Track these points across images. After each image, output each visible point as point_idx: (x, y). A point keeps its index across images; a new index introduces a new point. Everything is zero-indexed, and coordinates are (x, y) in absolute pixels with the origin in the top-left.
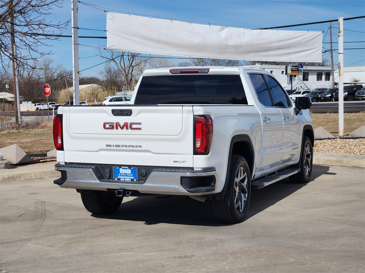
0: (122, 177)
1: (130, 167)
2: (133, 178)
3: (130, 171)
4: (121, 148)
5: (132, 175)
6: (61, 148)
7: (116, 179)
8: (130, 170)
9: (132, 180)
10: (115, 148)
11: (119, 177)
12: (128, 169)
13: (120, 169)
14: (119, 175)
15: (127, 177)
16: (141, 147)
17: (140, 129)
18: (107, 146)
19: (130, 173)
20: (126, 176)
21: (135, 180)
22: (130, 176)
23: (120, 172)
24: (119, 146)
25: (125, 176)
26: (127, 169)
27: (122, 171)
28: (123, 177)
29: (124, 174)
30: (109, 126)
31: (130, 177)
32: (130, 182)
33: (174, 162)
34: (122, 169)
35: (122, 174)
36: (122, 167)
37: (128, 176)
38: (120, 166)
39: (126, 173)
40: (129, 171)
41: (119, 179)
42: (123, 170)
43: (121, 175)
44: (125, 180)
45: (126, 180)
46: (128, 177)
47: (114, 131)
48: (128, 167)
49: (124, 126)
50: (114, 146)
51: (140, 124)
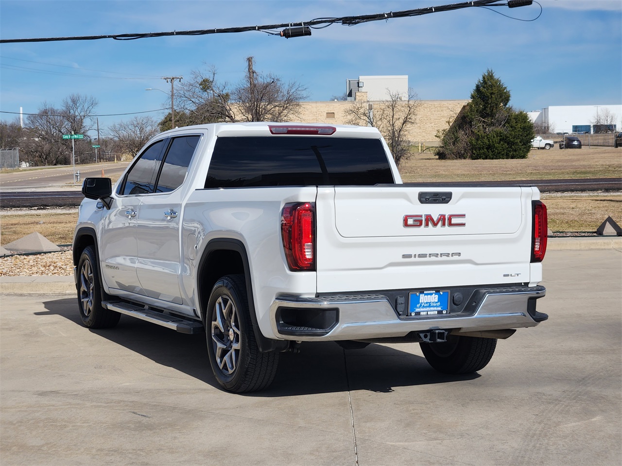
0: (422, 309)
1: (437, 290)
2: (439, 309)
3: (437, 298)
4: (427, 259)
5: (439, 303)
6: (312, 266)
7: (413, 314)
8: (437, 296)
9: (440, 312)
10: (418, 259)
11: (417, 310)
12: (434, 294)
13: (421, 295)
14: (418, 306)
15: (429, 309)
16: (459, 254)
17: (463, 225)
18: (404, 256)
19: (437, 301)
20: (430, 306)
21: (444, 312)
22: (436, 306)
23: (420, 302)
24: (424, 256)
25: (427, 307)
26: (431, 294)
27: (423, 298)
28: (425, 309)
29: (427, 303)
30: (415, 221)
31: (435, 309)
32: (436, 316)
33: (505, 276)
34: (423, 295)
35: (423, 305)
36: (425, 292)
37: (432, 306)
38: (422, 290)
39: (428, 303)
40: (434, 298)
41: (418, 313)
42: (426, 296)
43: (421, 305)
44: (427, 313)
45: (429, 313)
46: (432, 309)
47: (422, 229)
48: (434, 292)
49: (439, 220)
50: (417, 256)
51: (463, 216)
